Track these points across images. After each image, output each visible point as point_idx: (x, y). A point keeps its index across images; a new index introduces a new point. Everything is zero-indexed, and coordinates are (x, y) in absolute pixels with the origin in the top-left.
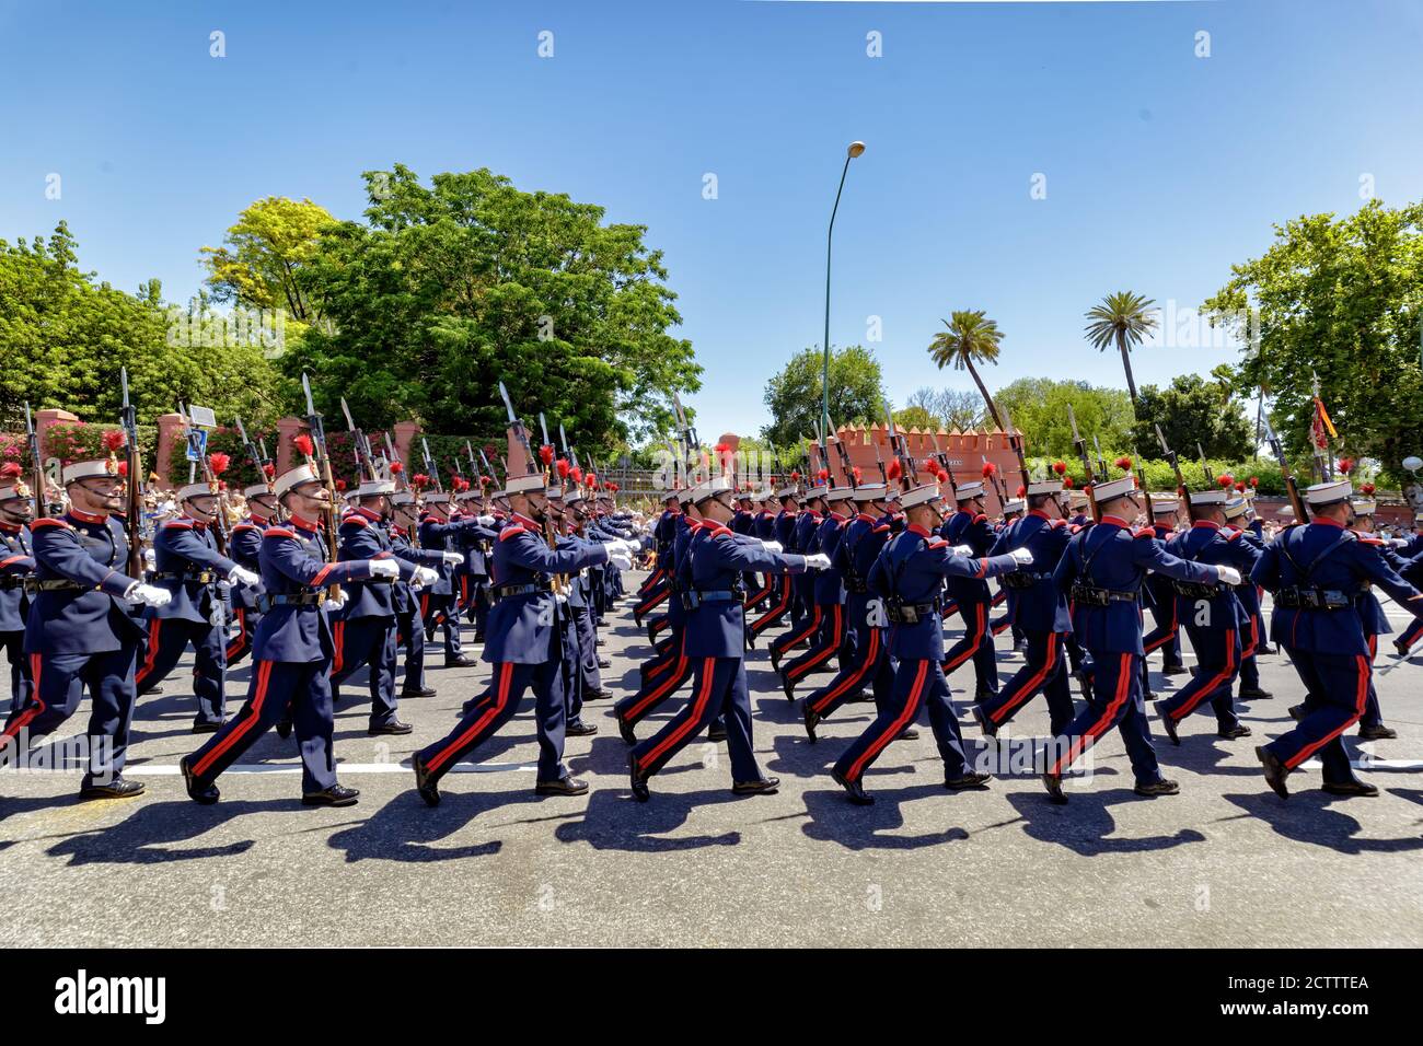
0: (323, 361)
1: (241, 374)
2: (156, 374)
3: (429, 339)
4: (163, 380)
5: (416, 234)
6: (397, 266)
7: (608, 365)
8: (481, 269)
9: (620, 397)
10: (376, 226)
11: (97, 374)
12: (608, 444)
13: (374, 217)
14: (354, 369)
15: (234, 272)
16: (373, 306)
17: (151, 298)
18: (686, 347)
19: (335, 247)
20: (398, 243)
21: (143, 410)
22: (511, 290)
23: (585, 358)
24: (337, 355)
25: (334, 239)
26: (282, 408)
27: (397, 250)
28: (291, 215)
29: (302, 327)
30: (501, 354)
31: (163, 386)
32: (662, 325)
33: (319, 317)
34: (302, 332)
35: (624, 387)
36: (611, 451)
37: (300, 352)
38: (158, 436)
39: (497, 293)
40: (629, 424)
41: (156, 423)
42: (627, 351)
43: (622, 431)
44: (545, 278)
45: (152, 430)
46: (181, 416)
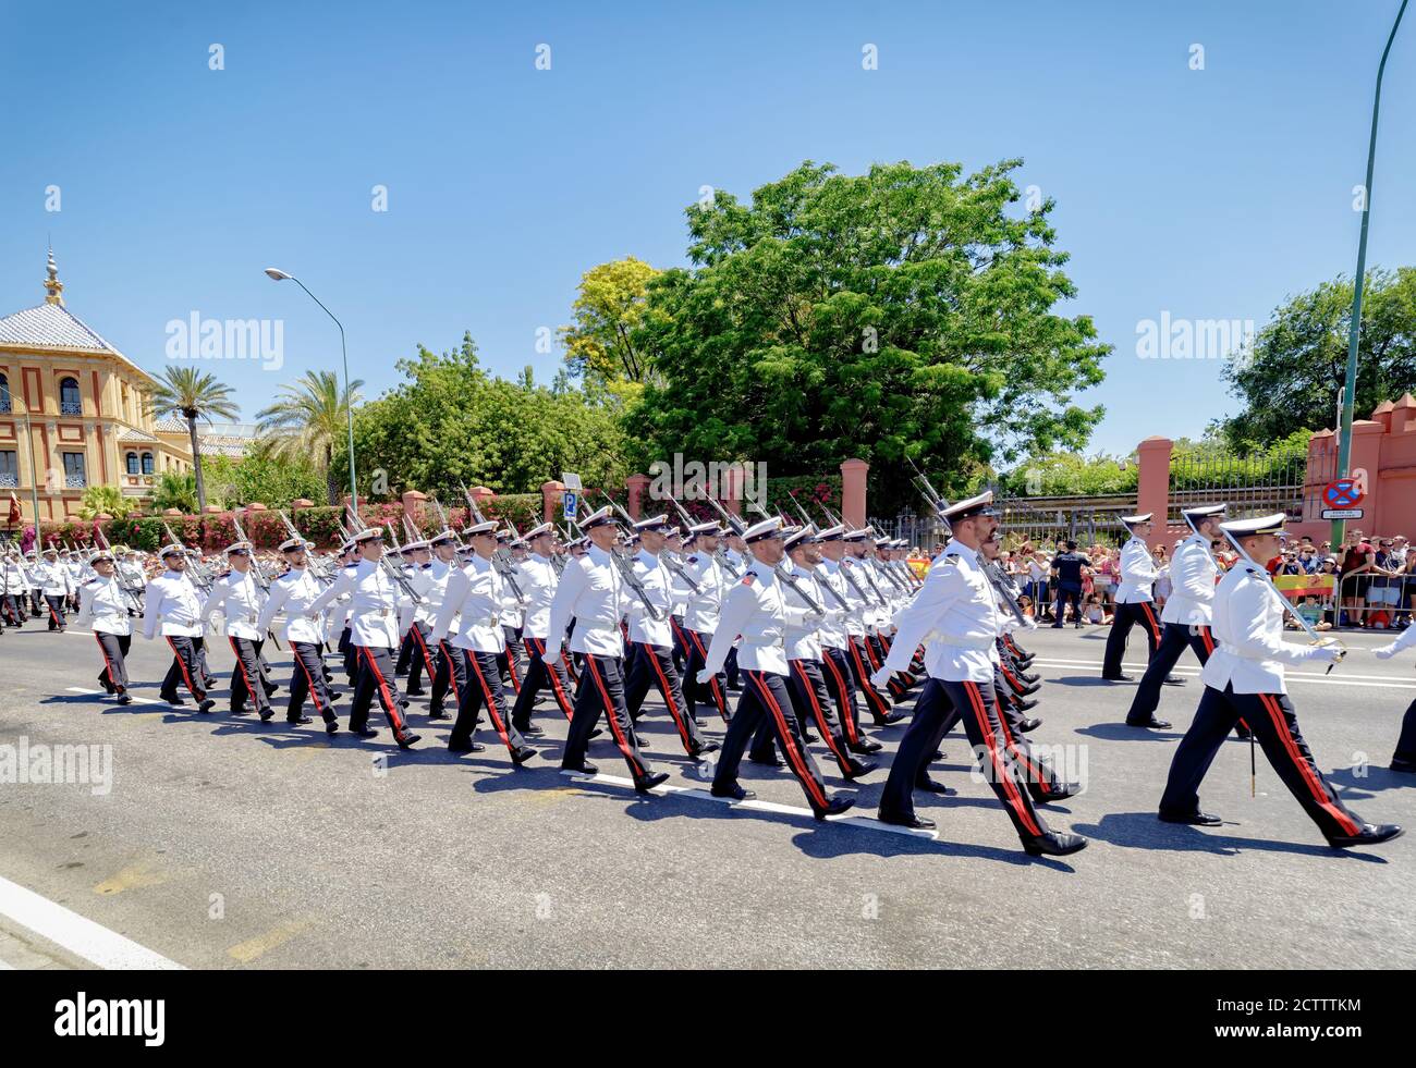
0: (660, 416)
1: (595, 439)
2: (537, 448)
3: (755, 376)
4: (542, 453)
5: (737, 263)
6: (718, 303)
7: (965, 370)
8: (806, 285)
9: (981, 408)
10: (698, 263)
11: (500, 454)
12: (965, 469)
13: (696, 255)
14: (687, 419)
15: (583, 347)
16: (697, 352)
17: (527, 383)
18: (1083, 327)
19: (661, 298)
20: (719, 279)
21: (530, 481)
22: (842, 301)
23: (934, 367)
24: (671, 408)
25: (660, 290)
26: (628, 467)
27: (719, 286)
28: (621, 278)
29: (638, 387)
30: (832, 378)
31: (542, 458)
32: (1046, 303)
33: (651, 373)
34: (637, 392)
35: (988, 395)
36: (969, 477)
37: (641, 411)
38: (543, 501)
39: (826, 308)
40: (994, 441)
41: (540, 491)
42: (992, 347)
43: (984, 452)
44: (883, 276)
45: (538, 497)
46: (559, 485)
